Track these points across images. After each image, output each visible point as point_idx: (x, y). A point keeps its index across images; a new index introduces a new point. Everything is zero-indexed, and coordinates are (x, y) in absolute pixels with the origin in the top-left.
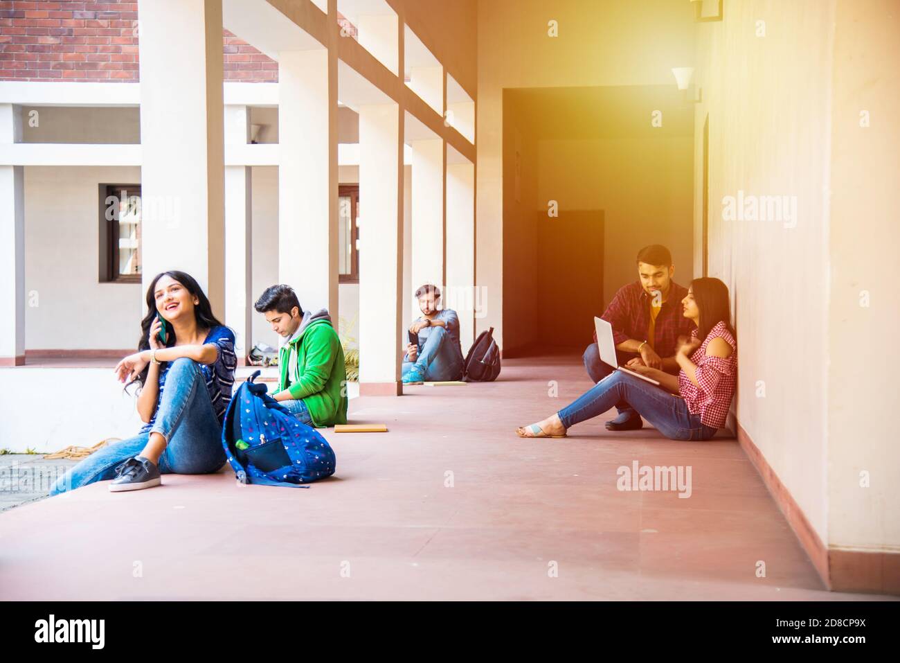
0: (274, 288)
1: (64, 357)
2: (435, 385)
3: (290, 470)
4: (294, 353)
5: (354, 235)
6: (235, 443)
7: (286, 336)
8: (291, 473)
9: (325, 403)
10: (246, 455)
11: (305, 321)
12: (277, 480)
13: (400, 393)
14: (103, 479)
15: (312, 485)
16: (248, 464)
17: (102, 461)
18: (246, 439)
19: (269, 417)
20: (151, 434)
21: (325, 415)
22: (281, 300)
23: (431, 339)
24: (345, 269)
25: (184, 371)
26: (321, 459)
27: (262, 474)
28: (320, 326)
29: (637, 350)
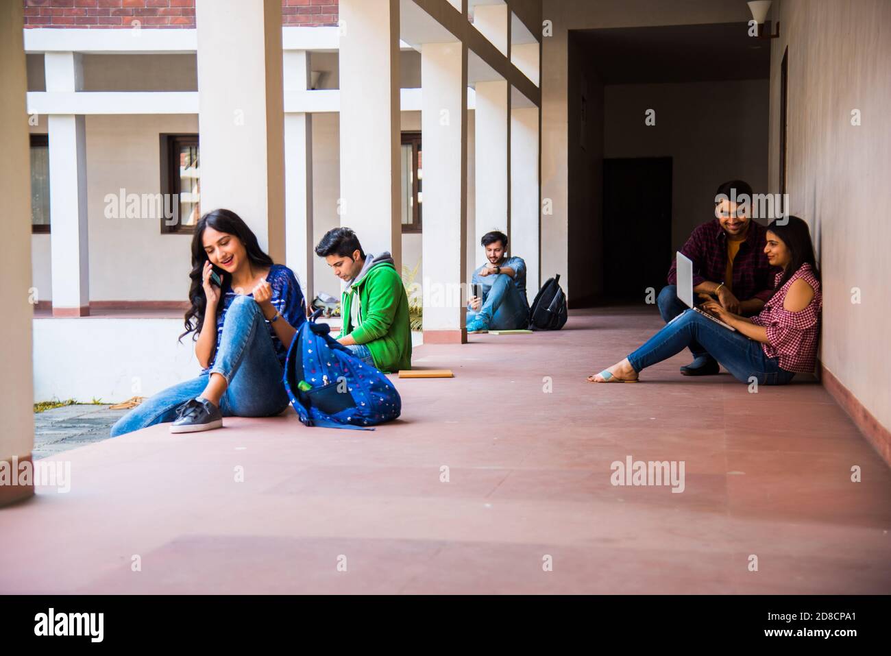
0: (335, 231)
1: (128, 309)
2: (500, 334)
3: (353, 412)
4: (356, 297)
5: (416, 188)
6: (297, 385)
7: (348, 281)
8: (355, 415)
9: (389, 349)
10: (309, 397)
11: (368, 264)
12: (341, 422)
13: (465, 341)
14: (164, 421)
15: (377, 428)
16: (311, 406)
17: (162, 403)
18: (308, 380)
19: (333, 358)
20: (211, 374)
21: (389, 361)
22: (342, 243)
23: (496, 287)
24: (407, 218)
25: (243, 310)
26: (386, 401)
27: (326, 417)
28: (383, 269)
29: (714, 293)
